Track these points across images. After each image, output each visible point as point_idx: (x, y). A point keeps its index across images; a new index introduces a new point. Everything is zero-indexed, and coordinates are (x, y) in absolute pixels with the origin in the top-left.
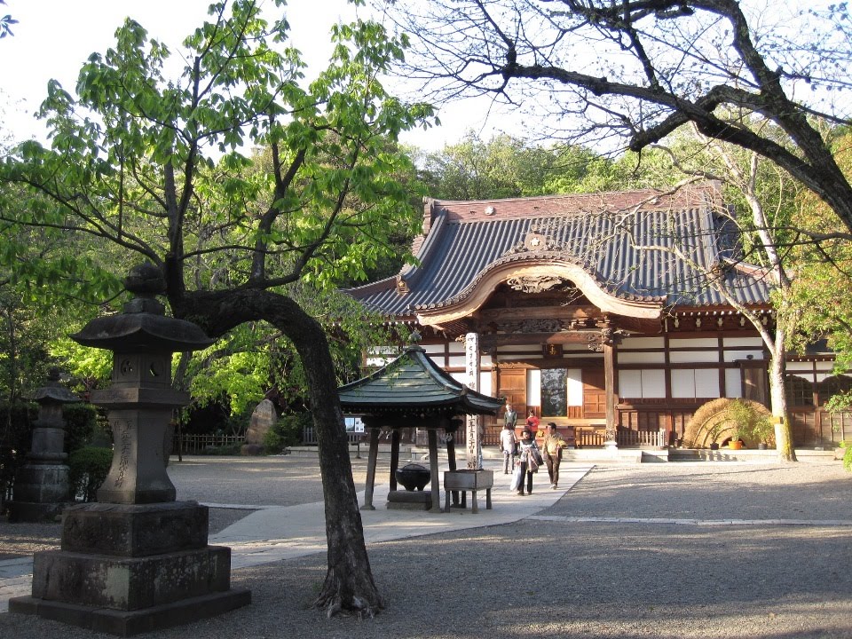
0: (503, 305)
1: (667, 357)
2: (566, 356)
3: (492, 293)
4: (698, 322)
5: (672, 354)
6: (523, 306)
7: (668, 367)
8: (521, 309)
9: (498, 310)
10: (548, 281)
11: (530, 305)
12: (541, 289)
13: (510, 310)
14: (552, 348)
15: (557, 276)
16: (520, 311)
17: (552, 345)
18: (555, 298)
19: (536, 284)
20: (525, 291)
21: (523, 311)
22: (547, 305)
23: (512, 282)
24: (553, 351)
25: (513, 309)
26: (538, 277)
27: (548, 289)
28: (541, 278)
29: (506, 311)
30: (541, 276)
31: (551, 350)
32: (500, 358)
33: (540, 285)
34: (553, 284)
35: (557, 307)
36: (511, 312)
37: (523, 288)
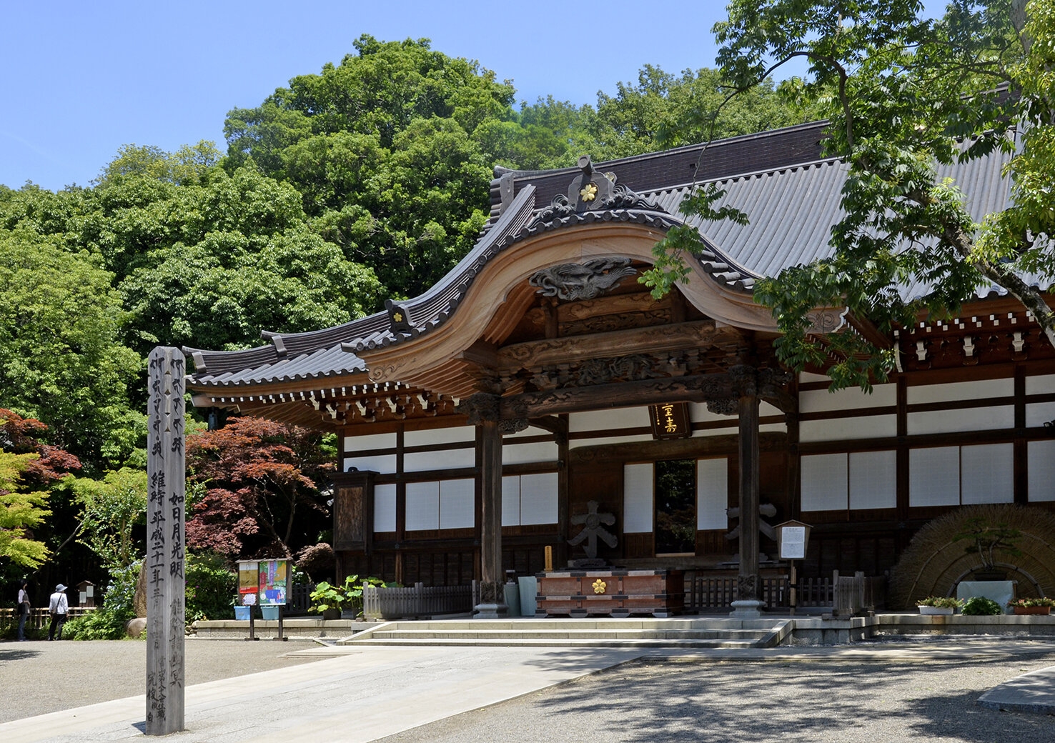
0: (539, 335)
1: (902, 424)
2: (698, 433)
3: (501, 306)
4: (969, 347)
5: (911, 417)
7: (902, 444)
8: (575, 339)
9: (531, 344)
10: (610, 270)
11: (592, 331)
12: (594, 289)
13: (552, 342)
14: (670, 420)
15: (626, 259)
16: (572, 343)
17: (668, 414)
18: (641, 312)
19: (585, 280)
20: (562, 297)
21: (578, 342)
22: (625, 327)
23: (539, 281)
24: (671, 426)
25: (558, 340)
26: (587, 266)
27: (607, 288)
28: (594, 266)
29: (546, 346)
30: (593, 263)
31: (667, 424)
32: (574, 444)
33: (591, 280)
34: (618, 277)
35: (644, 329)
36: (556, 347)
37: (560, 291)
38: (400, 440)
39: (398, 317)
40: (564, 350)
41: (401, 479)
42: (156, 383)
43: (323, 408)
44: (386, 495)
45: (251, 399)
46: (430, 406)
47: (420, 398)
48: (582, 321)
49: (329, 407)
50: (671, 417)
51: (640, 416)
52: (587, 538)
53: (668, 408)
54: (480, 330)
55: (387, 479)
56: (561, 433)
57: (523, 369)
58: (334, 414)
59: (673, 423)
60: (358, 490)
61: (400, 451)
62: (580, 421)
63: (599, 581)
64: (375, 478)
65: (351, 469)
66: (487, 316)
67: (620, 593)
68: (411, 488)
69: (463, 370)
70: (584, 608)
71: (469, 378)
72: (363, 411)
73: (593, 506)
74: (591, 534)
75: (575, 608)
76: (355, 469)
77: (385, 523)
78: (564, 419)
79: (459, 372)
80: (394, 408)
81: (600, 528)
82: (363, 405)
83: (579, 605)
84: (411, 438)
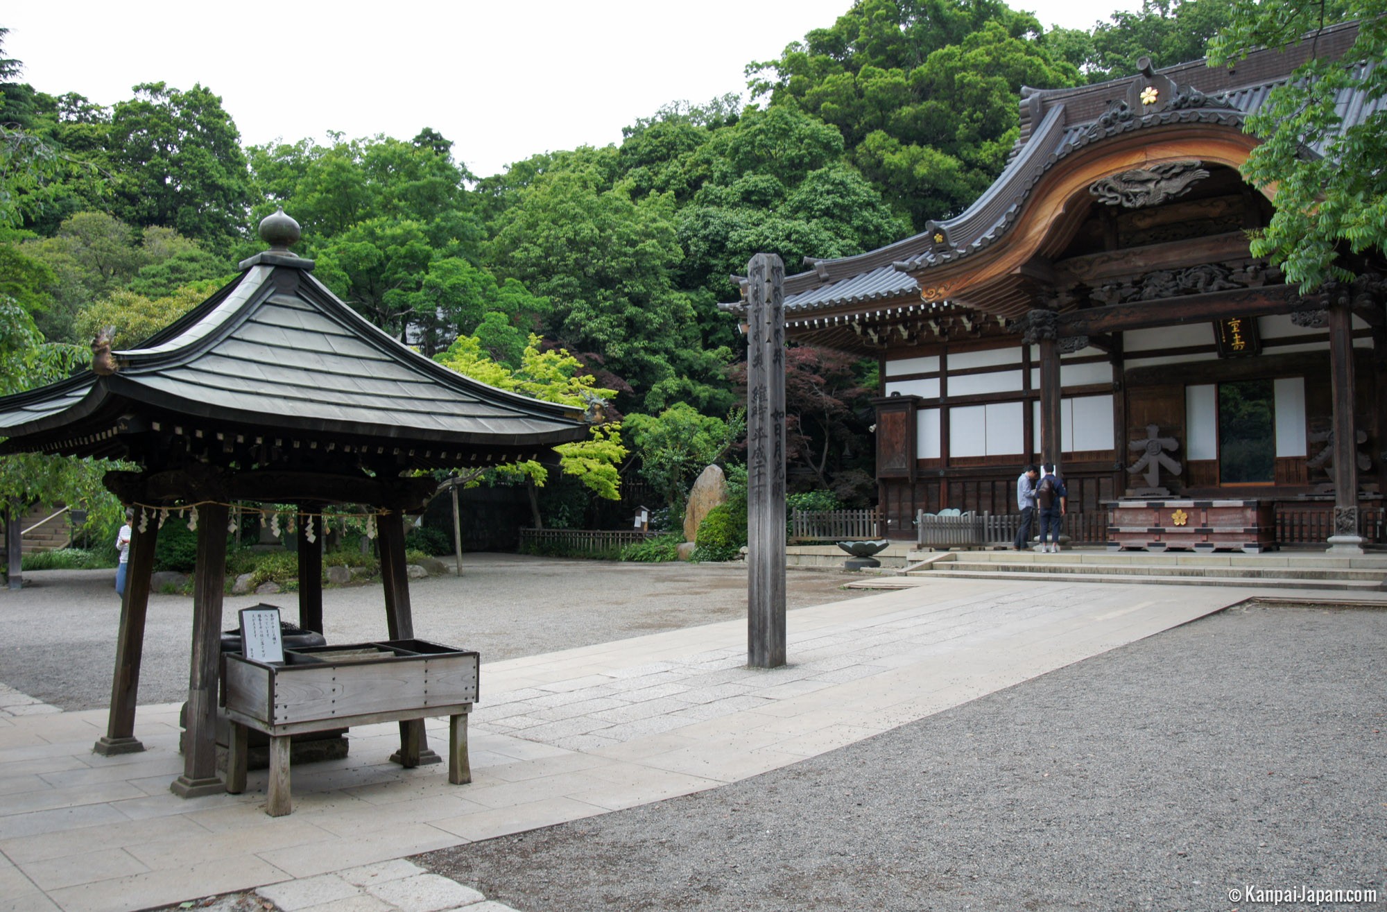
0: (1098, 246)
2: (1269, 351)
3: (1060, 218)
6: (1143, 243)
8: (1138, 249)
9: (1089, 257)
10: (1177, 175)
11: (1155, 240)
12: (1162, 196)
13: (1112, 253)
14: (1237, 337)
15: (1197, 162)
16: (1135, 254)
17: (1235, 330)
18: (1211, 219)
19: (1151, 186)
20: (1127, 204)
21: (1142, 252)
22: (1194, 235)
23: (1100, 189)
24: (1238, 343)
25: (1119, 252)
26: (1154, 171)
27: (1177, 193)
28: (1161, 170)
29: (1106, 258)
30: (1159, 168)
31: (1233, 341)
32: (1130, 364)
33: (1159, 186)
34: (1188, 181)
35: (1214, 237)
36: (1117, 260)
37: (1124, 199)
38: (944, 363)
39: (938, 238)
40: (1126, 263)
41: (946, 404)
42: (756, 292)
43: (865, 333)
44: (929, 421)
45: (797, 324)
46: (974, 327)
47: (965, 320)
48: (1144, 230)
49: (871, 332)
50: (1239, 334)
51: (1203, 333)
52: (1147, 466)
53: (1235, 324)
54: (1038, 243)
55: (930, 404)
56: (1115, 352)
57: (1081, 284)
58: (875, 338)
59: (1241, 340)
60: (901, 414)
61: (944, 375)
62: (1136, 340)
63: (1179, 511)
64: (918, 403)
65: (894, 393)
66: (1044, 229)
67: (1204, 525)
68: (955, 413)
69: (1017, 287)
70: (1162, 542)
71: (1023, 295)
72: (905, 334)
73: (1153, 430)
74: (1152, 460)
75: (1152, 541)
76: (898, 393)
77: (929, 448)
78: (1118, 338)
79: (1010, 290)
80: (936, 330)
81: (1162, 454)
82: (906, 328)
83: (1157, 538)
84: (955, 361)
